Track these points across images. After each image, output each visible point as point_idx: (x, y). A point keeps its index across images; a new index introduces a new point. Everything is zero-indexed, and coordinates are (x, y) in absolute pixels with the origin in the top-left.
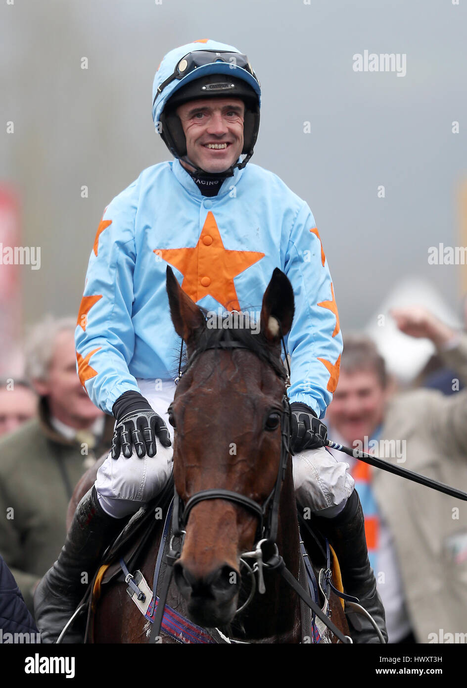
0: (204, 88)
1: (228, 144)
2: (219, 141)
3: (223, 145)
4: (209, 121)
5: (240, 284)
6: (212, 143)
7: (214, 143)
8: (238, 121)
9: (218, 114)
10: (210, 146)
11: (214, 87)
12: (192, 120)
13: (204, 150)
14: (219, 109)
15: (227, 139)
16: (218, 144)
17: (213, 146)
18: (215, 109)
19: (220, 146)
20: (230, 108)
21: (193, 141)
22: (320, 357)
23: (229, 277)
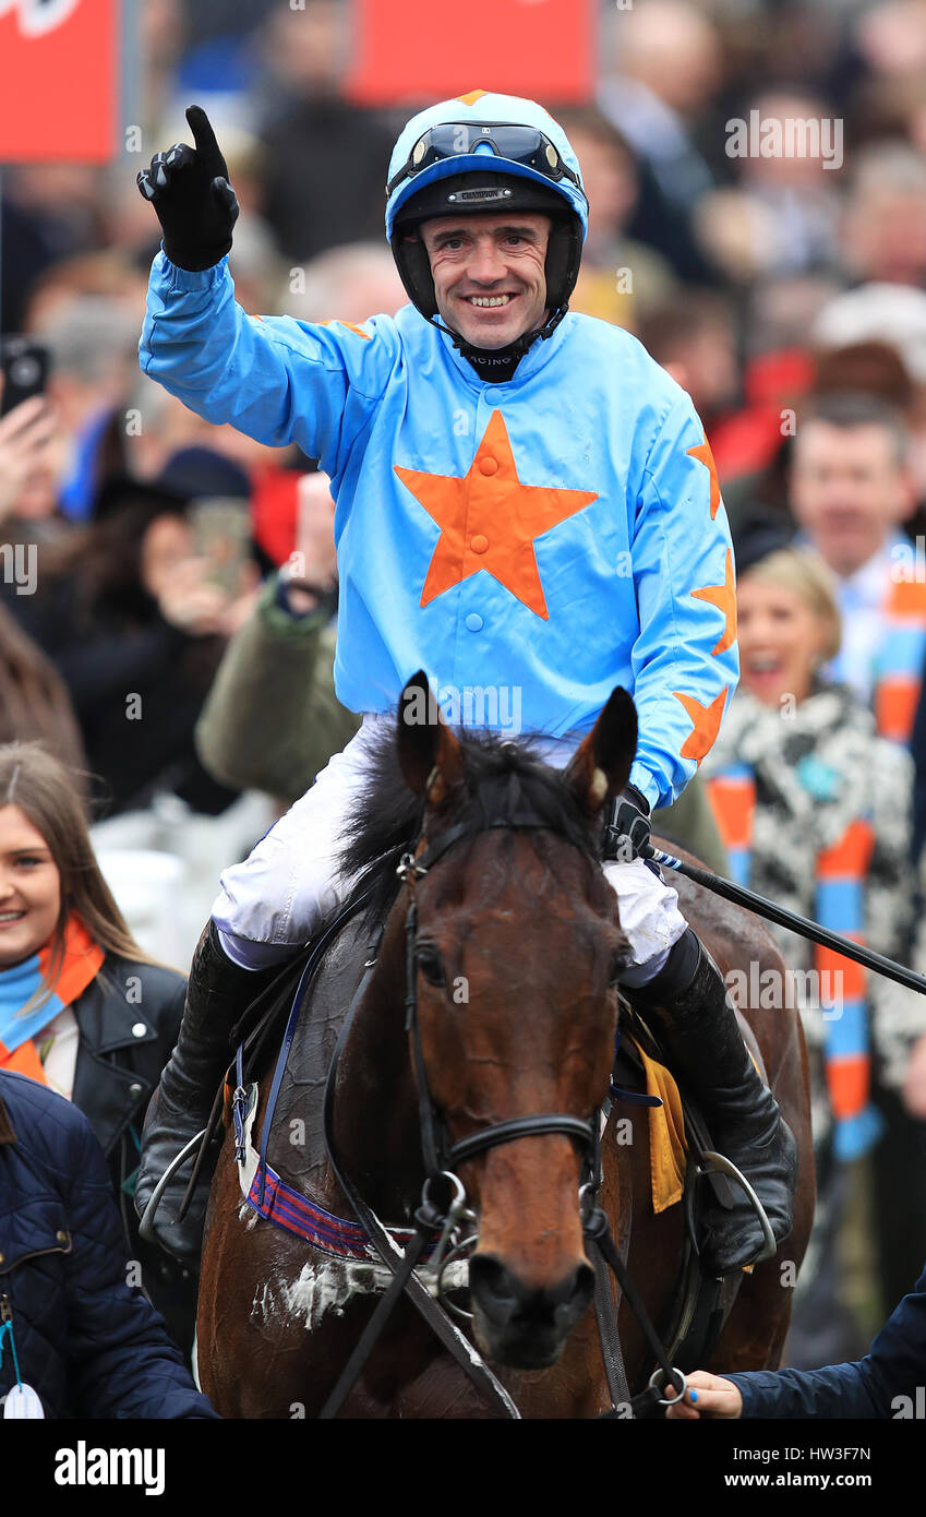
0: (452, 198)
1: (511, 296)
2: (489, 293)
3: (499, 299)
4: (470, 256)
5: (545, 551)
6: (478, 297)
7: (482, 297)
8: (529, 252)
9: (486, 243)
10: (474, 301)
11: (469, 196)
12: (441, 253)
13: (464, 306)
14: (488, 233)
15: (508, 288)
16: (489, 297)
17: (480, 302)
18: (481, 234)
19: (493, 302)
20: (510, 230)
21: (442, 290)
22: (679, 692)
23: (525, 538)
